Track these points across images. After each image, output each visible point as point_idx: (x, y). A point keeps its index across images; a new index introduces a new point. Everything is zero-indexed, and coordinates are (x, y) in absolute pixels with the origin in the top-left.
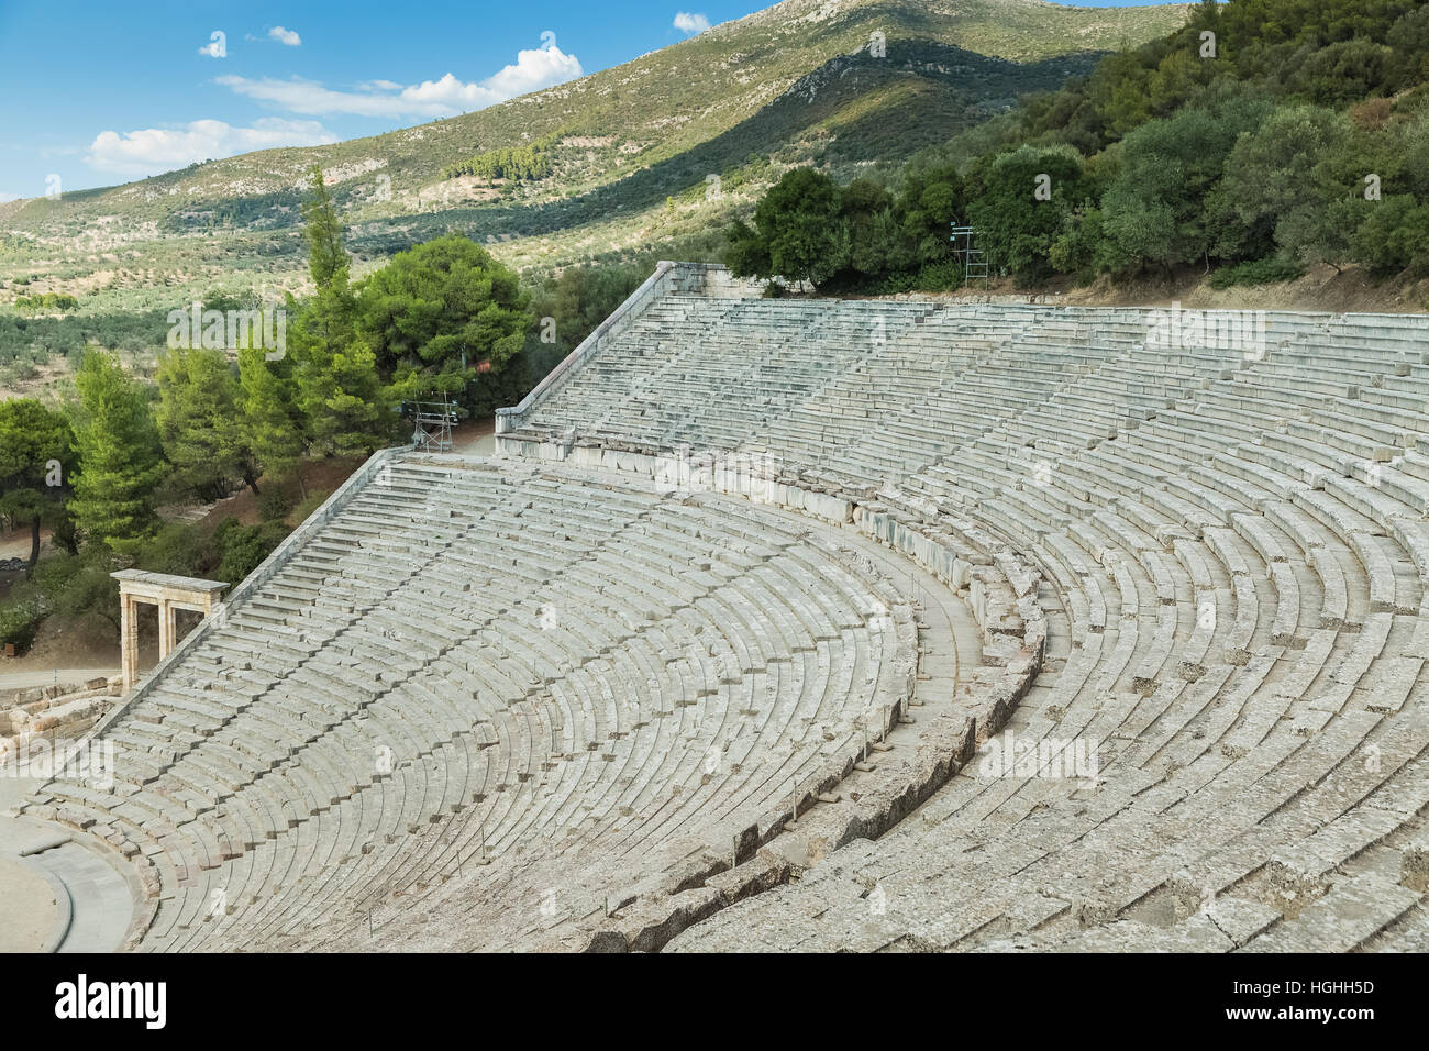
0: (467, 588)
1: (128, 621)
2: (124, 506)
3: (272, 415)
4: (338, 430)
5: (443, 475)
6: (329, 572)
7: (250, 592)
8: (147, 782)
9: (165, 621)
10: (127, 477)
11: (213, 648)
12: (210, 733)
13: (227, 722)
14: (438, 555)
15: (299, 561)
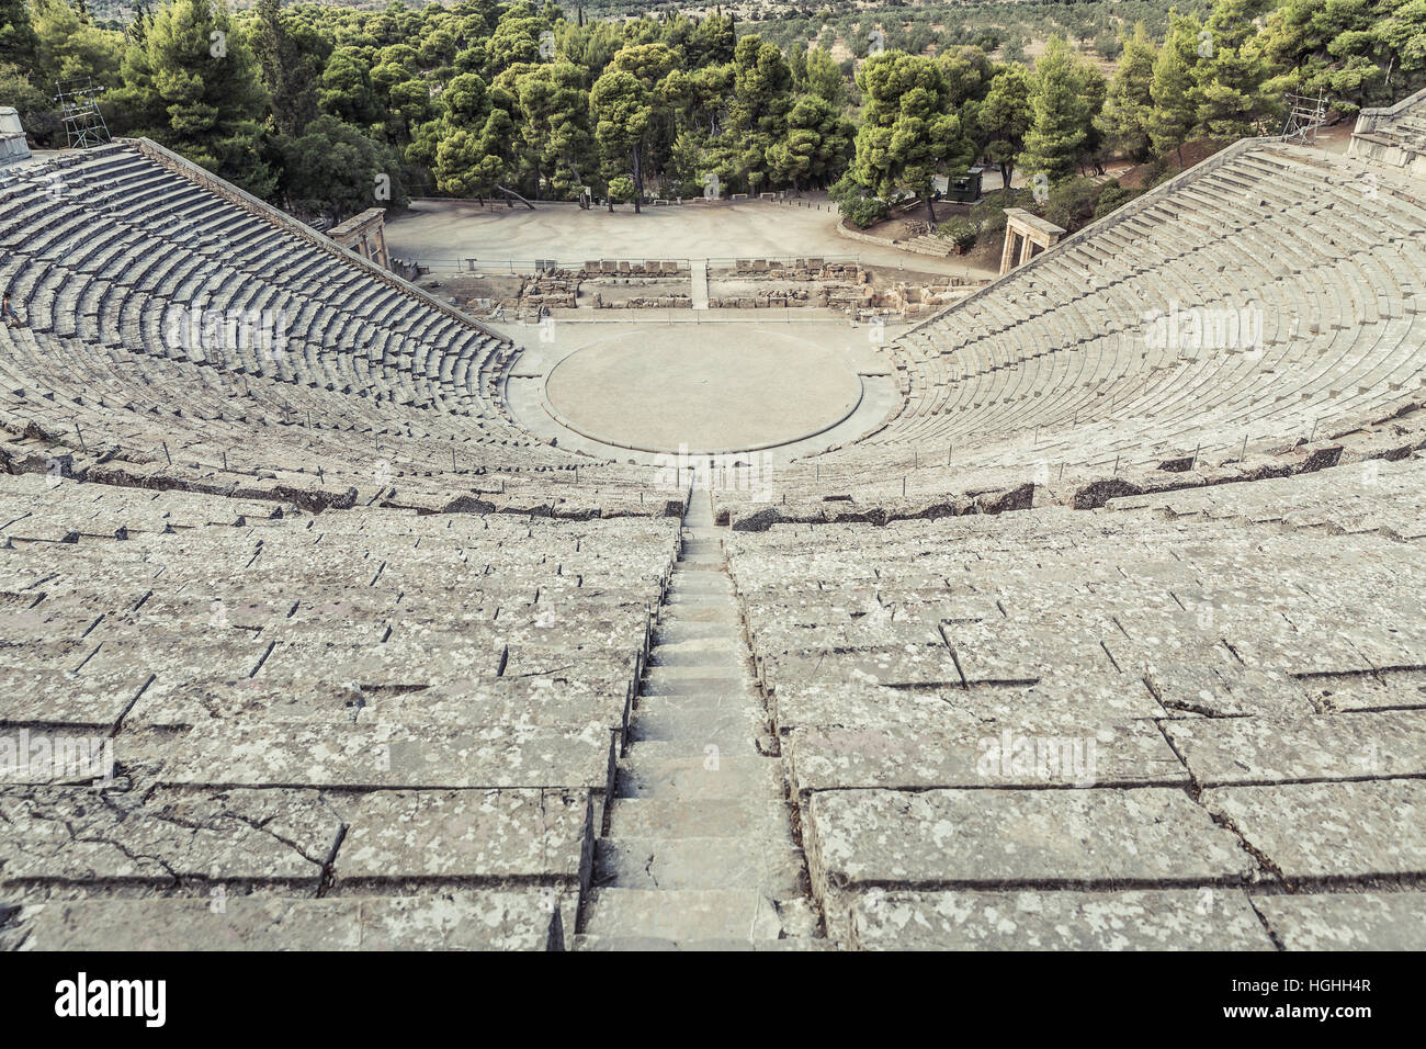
0: (1222, 269)
1: (1008, 244)
2: (1046, 161)
3: (1166, 99)
4: (1216, 117)
5: (1282, 167)
6: (1141, 235)
7: (1082, 239)
8: (943, 353)
9: (1025, 249)
10: (1053, 140)
11: (1034, 275)
12: (994, 333)
13: (1007, 328)
14: (1225, 237)
15: (1129, 223)
